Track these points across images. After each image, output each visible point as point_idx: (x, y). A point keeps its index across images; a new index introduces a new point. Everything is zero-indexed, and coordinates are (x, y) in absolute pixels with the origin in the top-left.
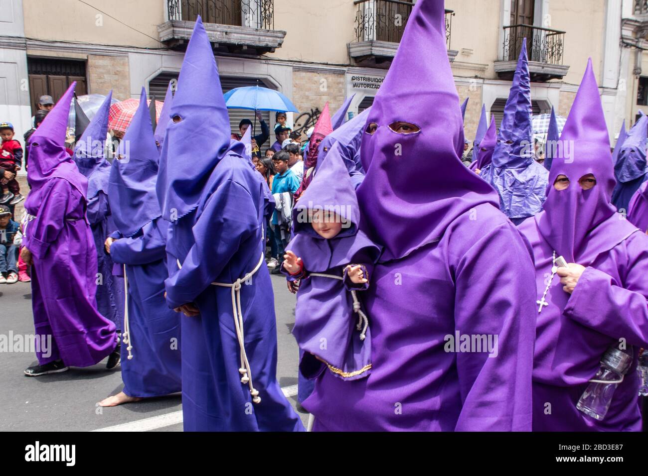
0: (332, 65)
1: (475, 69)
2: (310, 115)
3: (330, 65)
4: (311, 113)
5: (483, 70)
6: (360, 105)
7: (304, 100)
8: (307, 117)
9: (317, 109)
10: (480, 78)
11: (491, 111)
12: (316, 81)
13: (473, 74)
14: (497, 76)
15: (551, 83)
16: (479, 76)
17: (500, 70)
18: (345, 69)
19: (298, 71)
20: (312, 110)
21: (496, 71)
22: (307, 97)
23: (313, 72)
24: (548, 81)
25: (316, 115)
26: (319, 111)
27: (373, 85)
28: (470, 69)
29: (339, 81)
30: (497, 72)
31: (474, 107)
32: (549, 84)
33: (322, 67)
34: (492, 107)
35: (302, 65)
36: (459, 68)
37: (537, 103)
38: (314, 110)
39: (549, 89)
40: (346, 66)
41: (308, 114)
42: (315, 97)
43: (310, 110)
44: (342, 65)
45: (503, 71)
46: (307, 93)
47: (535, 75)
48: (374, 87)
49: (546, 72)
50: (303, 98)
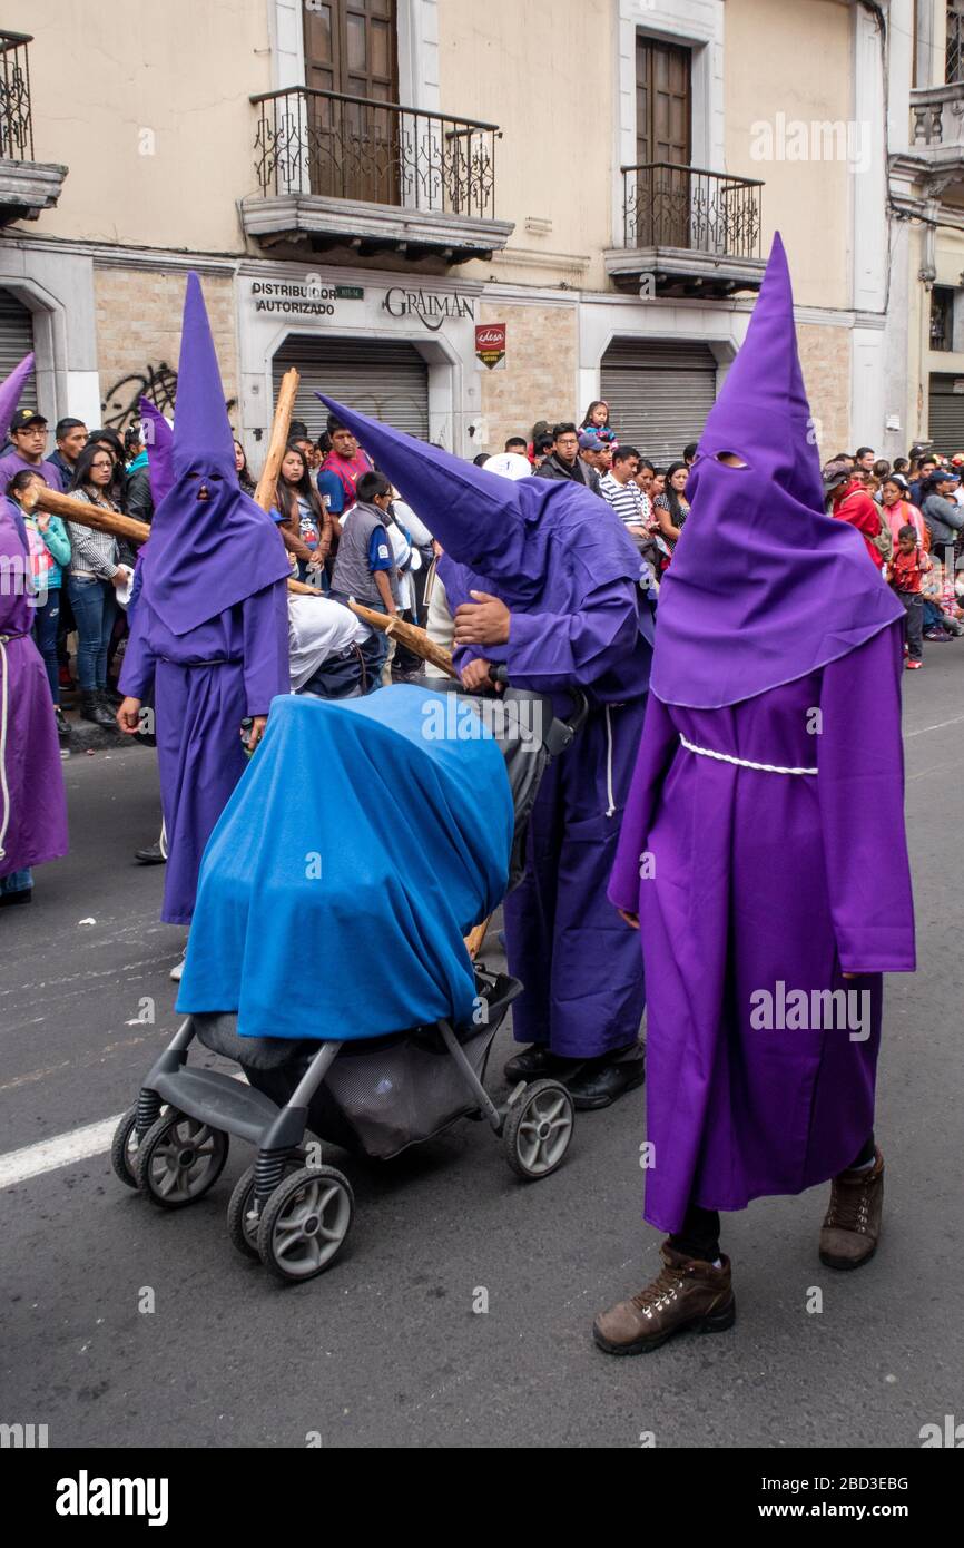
0: (199, 253)
1: (559, 269)
2: (145, 382)
3: (192, 253)
4: (148, 376)
5: (578, 270)
6: (275, 355)
7: (128, 343)
8: (138, 385)
9: (164, 366)
10: (572, 289)
11: (602, 368)
12: (158, 295)
13: (556, 279)
14: (612, 283)
15: (739, 300)
16: (569, 283)
17: (619, 269)
18: (235, 264)
19: (109, 268)
20: (150, 368)
21: (610, 272)
22: (137, 336)
23: (149, 271)
24: (732, 296)
25: (162, 380)
26: (169, 371)
27: (307, 305)
28: (548, 268)
29: (218, 295)
30: (611, 275)
31: (561, 358)
32: (732, 303)
33: (173, 260)
34: (603, 359)
35: (119, 254)
36: (521, 266)
37: (710, 346)
38: (156, 368)
39: (734, 314)
40: (234, 257)
41: (139, 377)
42: (156, 335)
43: (145, 367)
44: (226, 256)
45: (626, 271)
46: (136, 326)
47: (700, 282)
48: (309, 309)
49: (725, 276)
50: (124, 338)
